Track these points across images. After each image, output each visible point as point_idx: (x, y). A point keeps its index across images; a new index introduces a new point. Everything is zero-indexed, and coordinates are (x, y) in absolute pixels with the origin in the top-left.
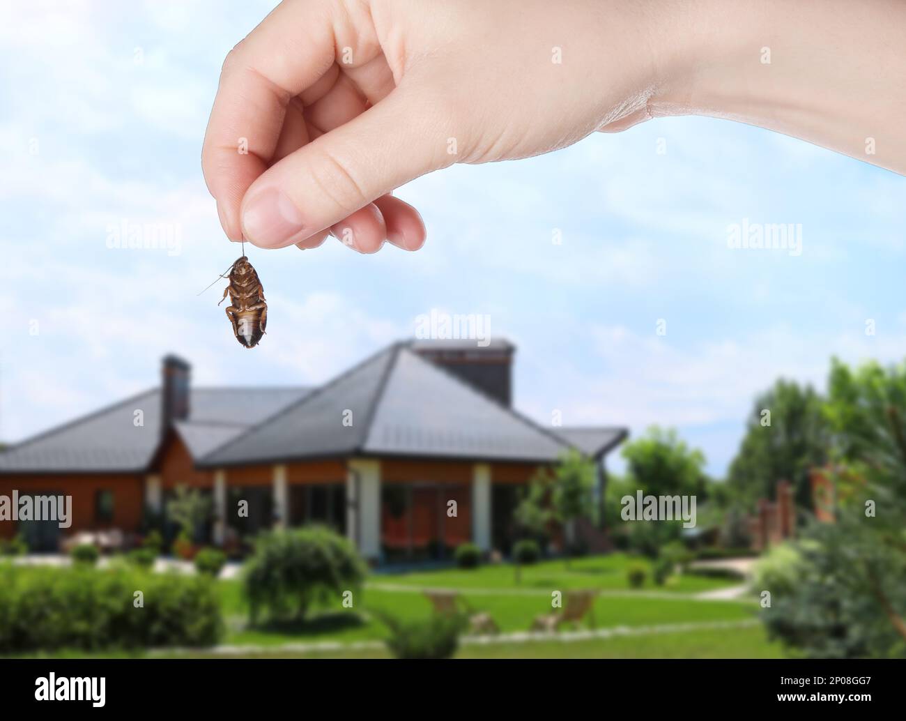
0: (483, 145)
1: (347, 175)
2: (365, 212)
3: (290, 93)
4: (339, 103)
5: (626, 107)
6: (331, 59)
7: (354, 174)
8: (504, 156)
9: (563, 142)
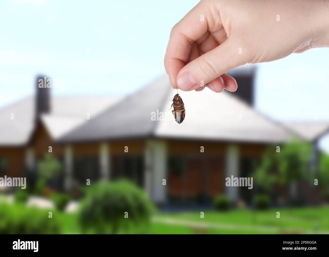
0: (256, 57)
1: (212, 67)
2: (218, 79)
3: (193, 41)
4: (209, 44)
5: (303, 45)
6: (206, 29)
7: (214, 67)
8: (263, 61)
9: (283, 56)
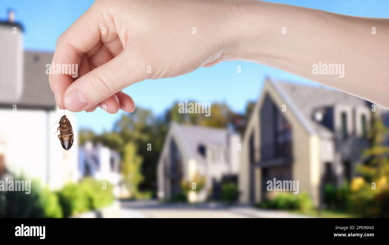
0: (157, 73)
1: (105, 83)
2: (112, 98)
3: (83, 52)
4: (101, 56)
5: (212, 58)
6: (98, 39)
7: (107, 83)
8: (165, 76)
9: (188, 71)
